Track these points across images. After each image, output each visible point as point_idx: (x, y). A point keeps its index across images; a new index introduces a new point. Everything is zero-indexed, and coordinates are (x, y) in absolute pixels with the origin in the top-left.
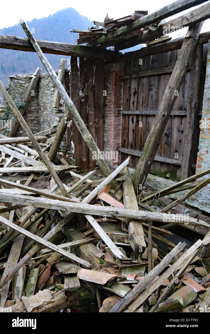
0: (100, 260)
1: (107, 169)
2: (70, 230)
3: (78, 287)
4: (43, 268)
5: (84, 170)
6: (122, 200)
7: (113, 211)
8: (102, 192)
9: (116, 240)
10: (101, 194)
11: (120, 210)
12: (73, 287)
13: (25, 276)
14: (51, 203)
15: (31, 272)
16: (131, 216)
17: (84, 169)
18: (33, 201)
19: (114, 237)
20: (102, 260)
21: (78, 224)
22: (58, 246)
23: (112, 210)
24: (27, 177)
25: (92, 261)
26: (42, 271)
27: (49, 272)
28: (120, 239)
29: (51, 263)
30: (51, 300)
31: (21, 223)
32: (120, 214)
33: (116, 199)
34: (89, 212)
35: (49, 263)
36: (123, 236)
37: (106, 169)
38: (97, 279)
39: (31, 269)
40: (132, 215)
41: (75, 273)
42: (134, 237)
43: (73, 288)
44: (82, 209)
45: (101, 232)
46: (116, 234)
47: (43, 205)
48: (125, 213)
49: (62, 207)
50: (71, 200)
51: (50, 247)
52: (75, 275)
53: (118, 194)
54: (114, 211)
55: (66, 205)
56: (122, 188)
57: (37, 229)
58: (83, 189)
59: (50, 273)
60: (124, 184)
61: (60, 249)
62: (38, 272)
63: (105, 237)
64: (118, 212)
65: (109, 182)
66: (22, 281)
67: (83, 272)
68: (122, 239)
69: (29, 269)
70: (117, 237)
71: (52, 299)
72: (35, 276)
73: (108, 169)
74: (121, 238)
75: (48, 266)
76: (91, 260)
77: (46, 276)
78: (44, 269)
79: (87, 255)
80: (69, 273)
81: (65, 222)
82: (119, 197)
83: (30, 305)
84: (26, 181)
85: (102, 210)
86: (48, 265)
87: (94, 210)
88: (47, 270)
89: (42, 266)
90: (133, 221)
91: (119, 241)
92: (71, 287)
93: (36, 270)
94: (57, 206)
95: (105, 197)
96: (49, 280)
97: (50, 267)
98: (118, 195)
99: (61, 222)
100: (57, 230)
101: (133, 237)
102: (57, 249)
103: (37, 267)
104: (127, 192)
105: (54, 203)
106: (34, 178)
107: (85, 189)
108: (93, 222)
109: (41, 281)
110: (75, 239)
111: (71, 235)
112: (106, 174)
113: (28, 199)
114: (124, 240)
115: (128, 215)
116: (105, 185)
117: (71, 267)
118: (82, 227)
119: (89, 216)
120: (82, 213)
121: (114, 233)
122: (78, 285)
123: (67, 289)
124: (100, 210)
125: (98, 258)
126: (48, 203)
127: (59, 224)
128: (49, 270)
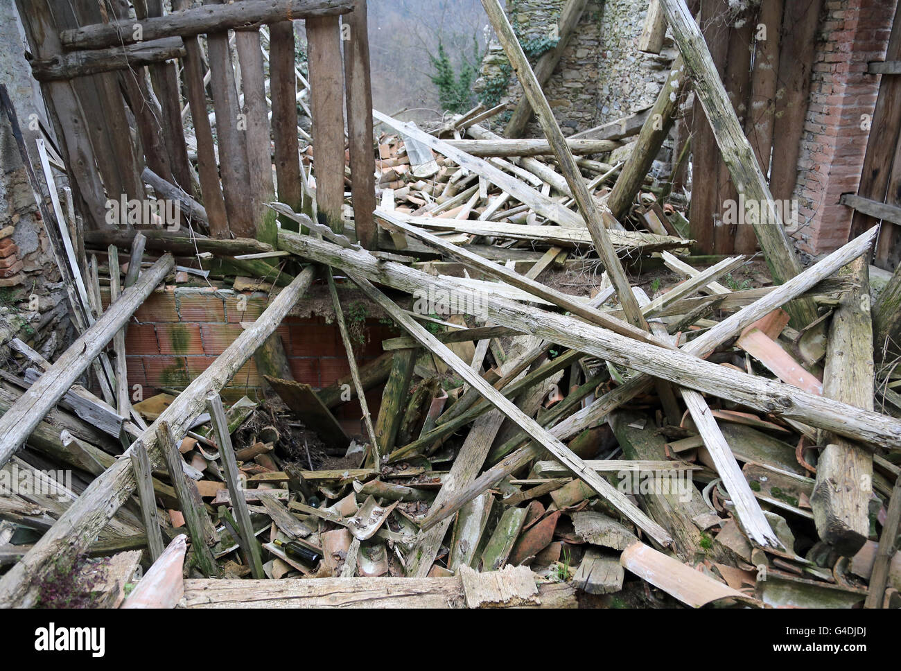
0: (704, 537)
1: (787, 259)
2: (632, 425)
3: (614, 587)
4: (537, 514)
5: (714, 256)
6: (819, 368)
7: (774, 396)
8: (754, 330)
9: (768, 488)
10: (751, 334)
11: (799, 397)
12: (599, 583)
13: (487, 520)
14: (587, 336)
15: (505, 513)
16: (837, 425)
17: (714, 254)
18: (536, 320)
19: (764, 479)
20: (709, 535)
21: (659, 413)
22: (585, 461)
23: (772, 392)
24: (537, 254)
25: (678, 532)
26: (534, 520)
27: (553, 527)
28: (784, 490)
29: (562, 504)
30: (534, 598)
31: (500, 378)
32: (799, 409)
33: (800, 360)
34: (697, 383)
35: (558, 503)
36: (794, 482)
37: (782, 256)
38: (678, 587)
39: (508, 507)
40: (839, 421)
41: (616, 547)
42: (832, 494)
43: (598, 587)
44: (675, 370)
45: (719, 451)
46: (772, 471)
47: (562, 336)
48: (816, 411)
49: (616, 351)
50: (649, 337)
51: (564, 460)
52: (614, 554)
53: (809, 345)
54: (778, 396)
55: (628, 348)
56: (828, 327)
57: (543, 405)
58: (694, 310)
59: (555, 533)
60: (837, 317)
61: (591, 471)
62: (523, 520)
63: (729, 469)
64: (794, 400)
65: (787, 300)
66: (478, 529)
67: (641, 553)
68: (790, 491)
69: (501, 504)
70: (776, 480)
71: (536, 595)
72: (513, 527)
73: (792, 259)
74: (787, 488)
75: (550, 513)
76: (676, 528)
77: (540, 537)
78: (539, 517)
79: (666, 508)
80: (599, 543)
81: (620, 398)
82: (811, 357)
83: (478, 592)
84: (532, 264)
85: (739, 384)
86: (552, 508)
87: (713, 379)
88: (546, 521)
89: (537, 506)
90: (840, 442)
91: (777, 494)
92: (593, 581)
93: (520, 513)
94: (601, 346)
95: (761, 347)
96: (547, 549)
97: (556, 516)
98: (809, 350)
99: (607, 398)
100: (593, 417)
101: (828, 492)
102: (582, 471)
103: (523, 504)
104: (842, 344)
105: (594, 338)
106: (557, 261)
107: (701, 313)
108: (700, 414)
109: (526, 545)
110: (641, 454)
111: (632, 439)
112: (781, 275)
113: (524, 314)
114: (798, 495)
115: (827, 418)
116: (767, 308)
117: (610, 531)
118: (668, 424)
119: (694, 393)
120: (674, 380)
121: (765, 466)
122: (615, 584)
123: (582, 583)
124: (733, 384)
125: (698, 527)
126: (577, 333)
127: (600, 402)
128: (552, 523)
